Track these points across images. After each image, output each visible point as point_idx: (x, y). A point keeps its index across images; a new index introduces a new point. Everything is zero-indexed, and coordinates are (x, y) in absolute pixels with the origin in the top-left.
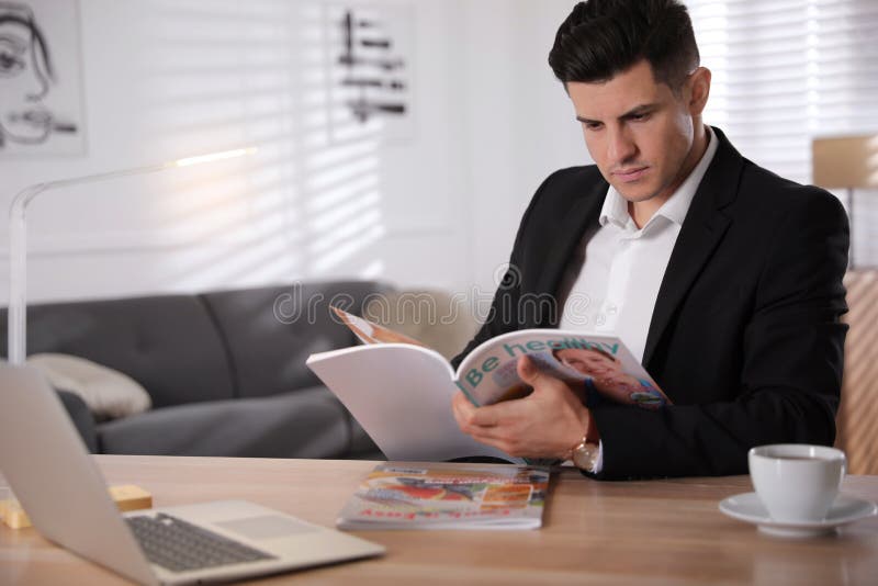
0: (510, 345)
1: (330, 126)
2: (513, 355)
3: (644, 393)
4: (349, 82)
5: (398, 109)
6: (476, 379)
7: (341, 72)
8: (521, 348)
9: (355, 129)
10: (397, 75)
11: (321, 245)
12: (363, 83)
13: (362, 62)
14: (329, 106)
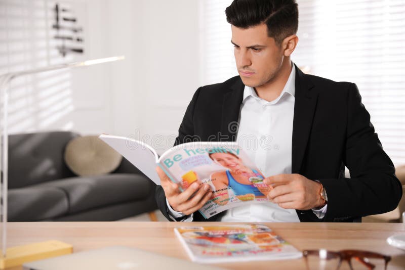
0: (188, 149)
1: (49, 58)
2: (189, 155)
3: (255, 178)
4: (57, 37)
5: (80, 51)
6: (170, 164)
7: (54, 32)
8: (193, 151)
9: (60, 60)
10: (80, 35)
11: (44, 114)
12: (63, 38)
13: (63, 28)
14: (48, 48)
